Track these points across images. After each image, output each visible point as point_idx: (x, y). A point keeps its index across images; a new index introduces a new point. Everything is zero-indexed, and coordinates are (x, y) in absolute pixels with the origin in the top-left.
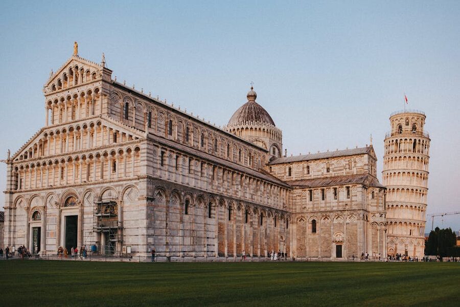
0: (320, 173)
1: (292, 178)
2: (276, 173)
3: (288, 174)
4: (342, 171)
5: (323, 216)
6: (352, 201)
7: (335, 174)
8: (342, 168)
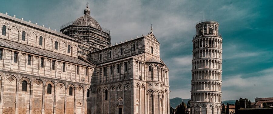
0: (117, 56)
1: (102, 61)
2: (94, 59)
3: (99, 59)
4: (129, 53)
5: (111, 86)
6: (128, 73)
7: (125, 55)
8: (130, 51)
